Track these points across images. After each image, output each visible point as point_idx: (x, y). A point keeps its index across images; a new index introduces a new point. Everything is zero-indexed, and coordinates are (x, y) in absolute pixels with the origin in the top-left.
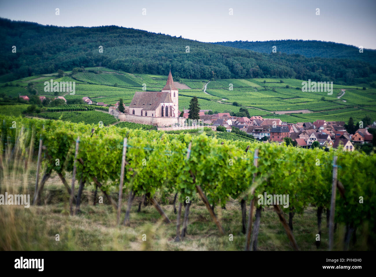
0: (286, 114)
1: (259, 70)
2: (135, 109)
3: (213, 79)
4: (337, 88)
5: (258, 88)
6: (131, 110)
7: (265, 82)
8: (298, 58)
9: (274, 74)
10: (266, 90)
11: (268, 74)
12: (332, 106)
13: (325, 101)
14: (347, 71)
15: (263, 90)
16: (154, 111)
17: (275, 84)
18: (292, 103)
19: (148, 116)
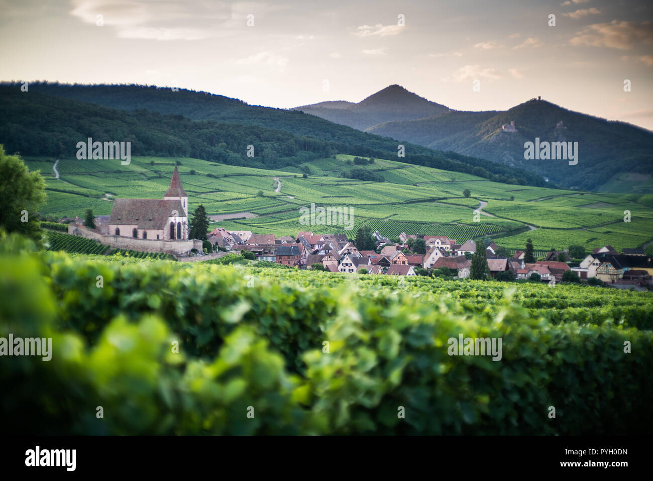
0: (225, 220)
1: (137, 142)
2: (120, 227)
3: (63, 156)
4: (266, 174)
5: (146, 174)
6: (113, 228)
7: (152, 163)
8: (182, 122)
9: (161, 150)
10: (160, 177)
11: (150, 150)
12: (279, 205)
13: (264, 197)
14: (264, 145)
15: (156, 178)
16: (160, 231)
17: (169, 166)
18: (218, 201)
19: (148, 238)
